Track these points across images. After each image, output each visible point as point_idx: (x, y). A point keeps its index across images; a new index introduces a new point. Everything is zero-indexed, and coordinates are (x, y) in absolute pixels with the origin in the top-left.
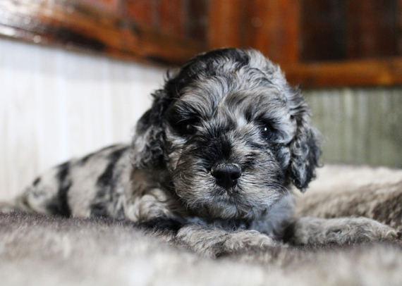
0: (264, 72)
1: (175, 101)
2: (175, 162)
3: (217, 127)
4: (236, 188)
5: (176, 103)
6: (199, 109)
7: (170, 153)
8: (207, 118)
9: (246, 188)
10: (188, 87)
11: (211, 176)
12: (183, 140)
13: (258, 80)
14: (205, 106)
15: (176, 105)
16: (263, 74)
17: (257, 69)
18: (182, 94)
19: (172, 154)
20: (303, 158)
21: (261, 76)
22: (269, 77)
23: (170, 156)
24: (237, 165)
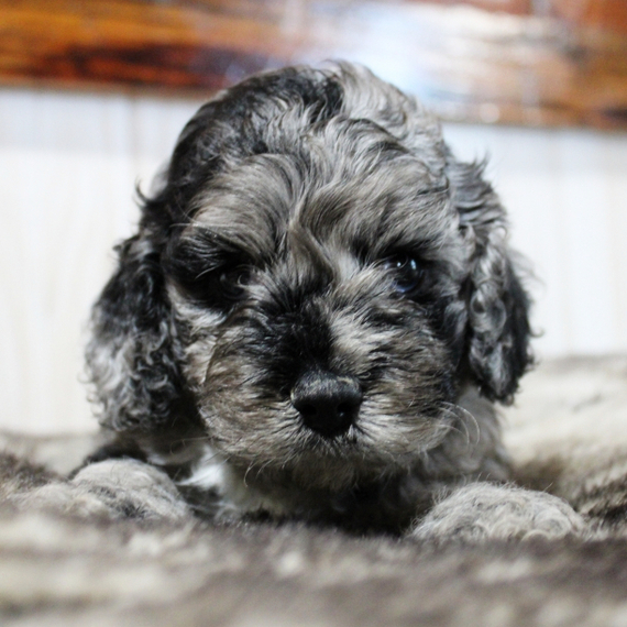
0: (382, 123)
1: (182, 229)
2: (200, 365)
3: (292, 286)
4: (351, 432)
5: (185, 233)
6: (240, 241)
7: (188, 345)
8: (266, 261)
9: (374, 428)
10: (204, 193)
11: (292, 410)
12: (216, 317)
13: (373, 149)
14: (253, 233)
15: (186, 237)
16: (382, 130)
17: (367, 121)
18: (193, 213)
19: (193, 348)
20: (495, 335)
21: (380, 138)
22: (397, 132)
23: (189, 350)
24: (349, 381)
